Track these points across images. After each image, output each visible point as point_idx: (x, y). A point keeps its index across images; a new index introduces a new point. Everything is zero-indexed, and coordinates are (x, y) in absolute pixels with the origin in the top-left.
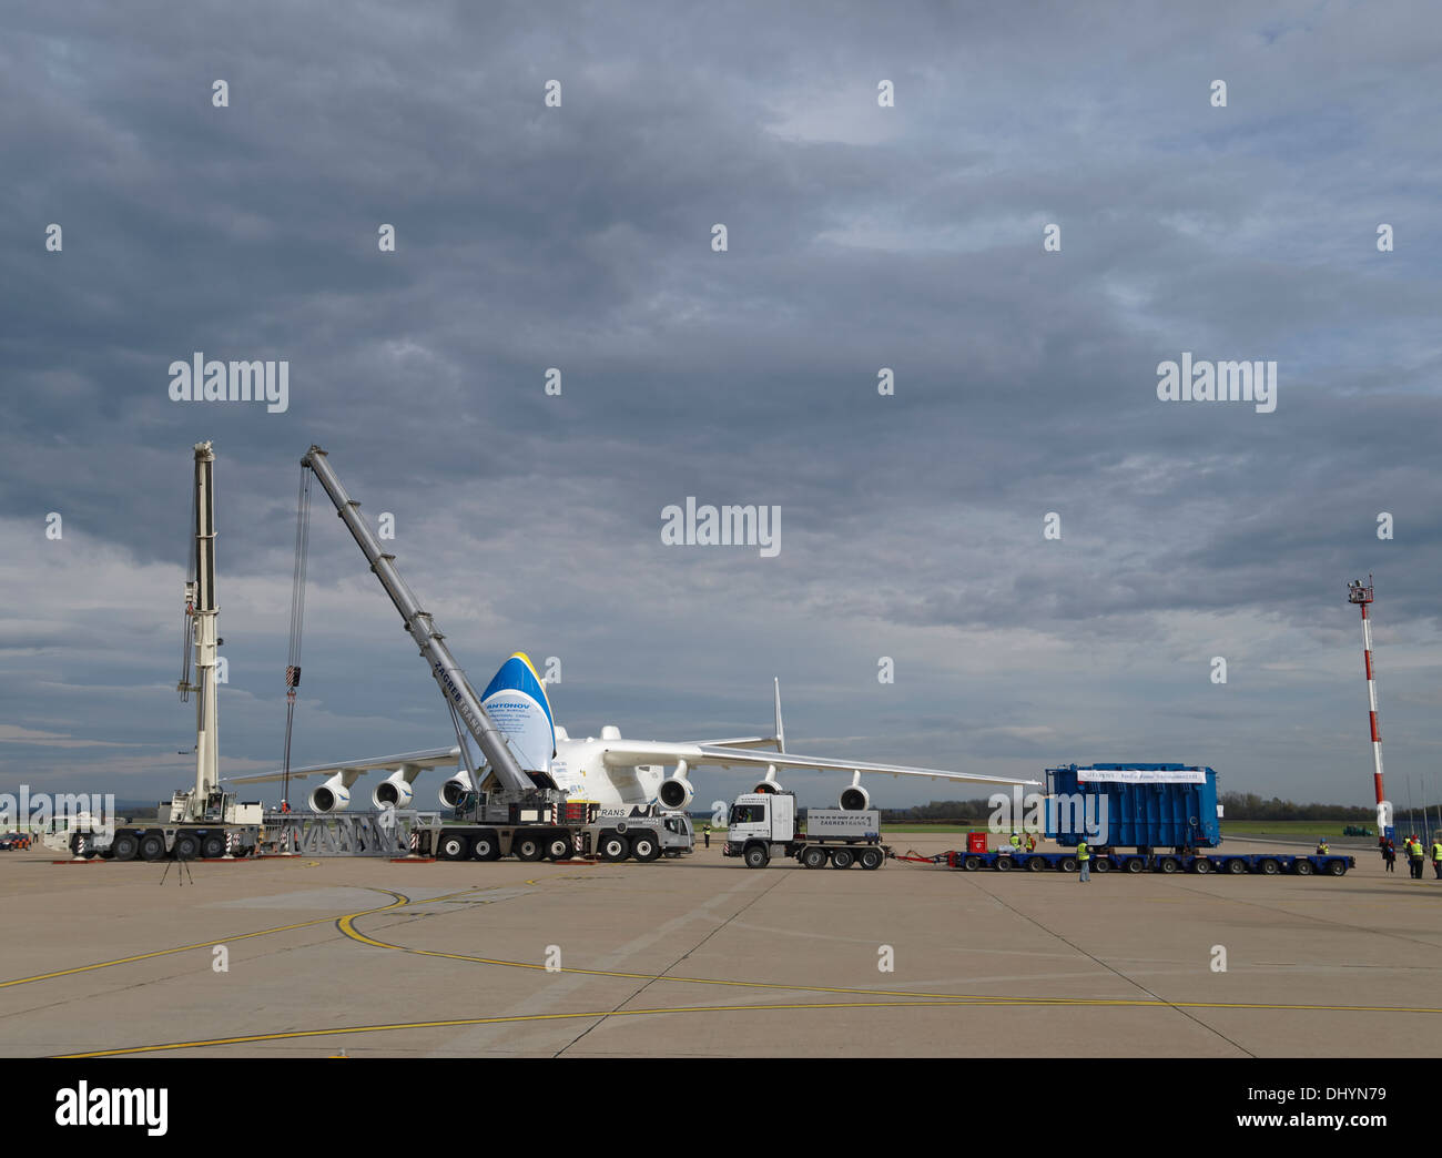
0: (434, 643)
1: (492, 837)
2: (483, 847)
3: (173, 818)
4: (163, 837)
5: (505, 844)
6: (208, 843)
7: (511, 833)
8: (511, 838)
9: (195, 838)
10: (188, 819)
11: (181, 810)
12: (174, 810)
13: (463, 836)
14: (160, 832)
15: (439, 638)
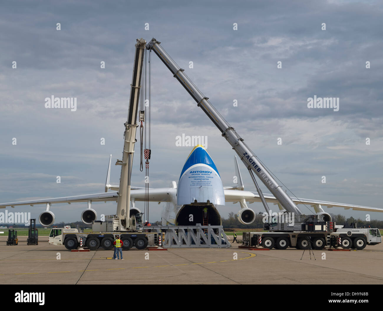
0: (240, 142)
1: (287, 238)
2: (283, 243)
3: (115, 228)
4: (113, 238)
5: (294, 241)
6: (137, 241)
7: (297, 236)
8: (296, 238)
9: (131, 239)
10: (122, 229)
11: (117, 225)
12: (114, 225)
13: (272, 237)
14: (112, 236)
15: (242, 140)
